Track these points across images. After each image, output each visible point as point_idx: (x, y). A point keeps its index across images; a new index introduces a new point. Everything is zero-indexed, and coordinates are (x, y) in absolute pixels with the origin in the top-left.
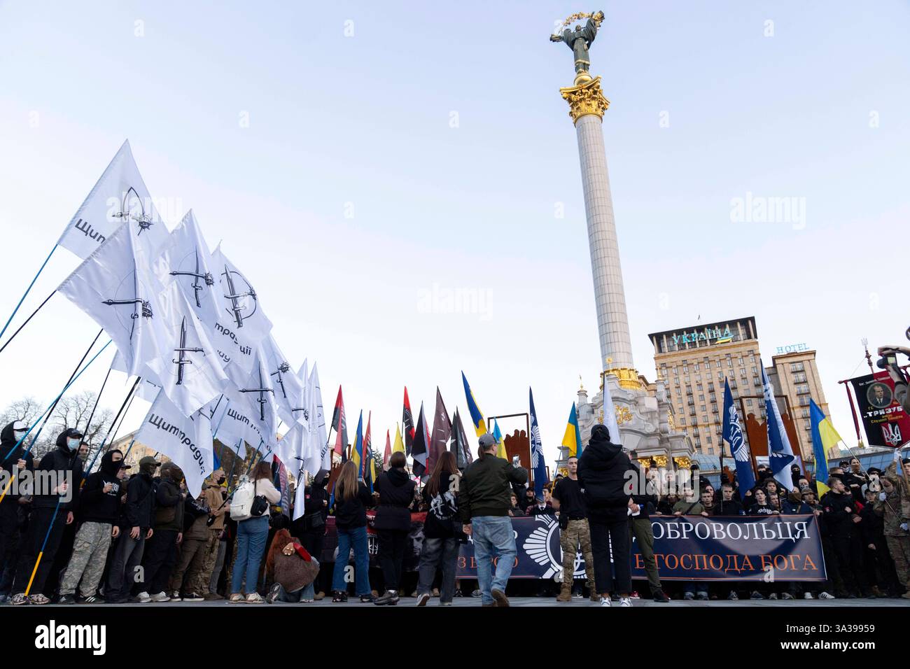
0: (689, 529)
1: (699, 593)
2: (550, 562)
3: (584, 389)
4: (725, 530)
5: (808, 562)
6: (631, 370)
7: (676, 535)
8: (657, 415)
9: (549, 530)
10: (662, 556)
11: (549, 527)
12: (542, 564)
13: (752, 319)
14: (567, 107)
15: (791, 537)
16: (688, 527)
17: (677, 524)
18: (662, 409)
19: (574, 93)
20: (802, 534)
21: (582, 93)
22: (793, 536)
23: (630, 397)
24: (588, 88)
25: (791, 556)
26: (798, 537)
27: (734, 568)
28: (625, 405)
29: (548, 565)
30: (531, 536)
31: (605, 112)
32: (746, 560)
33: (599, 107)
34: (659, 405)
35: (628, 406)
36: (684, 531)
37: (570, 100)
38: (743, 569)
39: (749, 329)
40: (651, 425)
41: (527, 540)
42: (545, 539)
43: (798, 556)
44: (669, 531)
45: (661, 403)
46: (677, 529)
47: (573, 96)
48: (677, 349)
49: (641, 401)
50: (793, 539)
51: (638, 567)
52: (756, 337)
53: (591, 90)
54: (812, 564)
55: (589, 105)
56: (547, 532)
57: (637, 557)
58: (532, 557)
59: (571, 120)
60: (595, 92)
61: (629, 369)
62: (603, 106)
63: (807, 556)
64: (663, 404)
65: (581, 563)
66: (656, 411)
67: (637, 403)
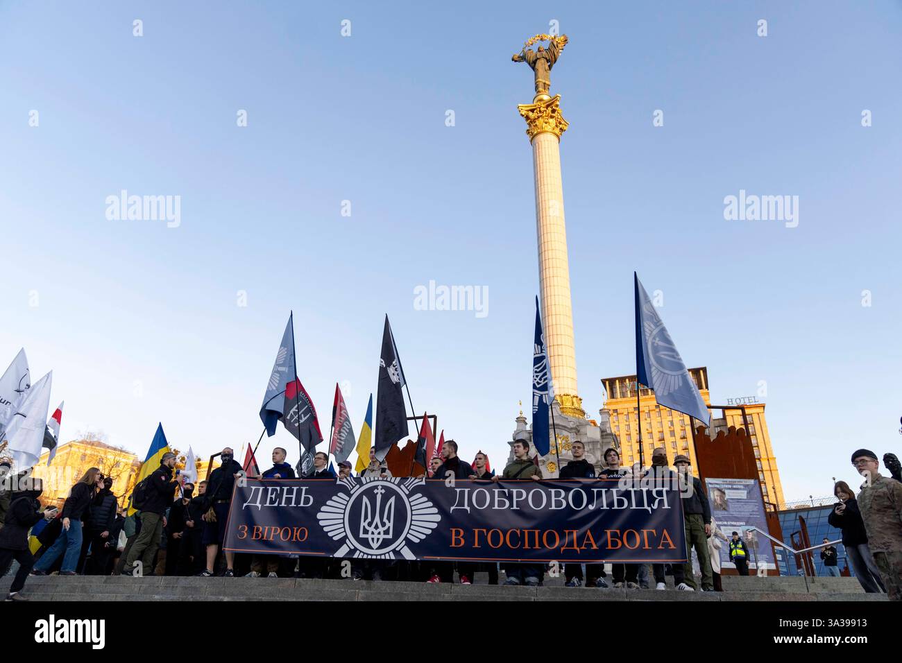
0: (521, 497)
1: (527, 579)
2: (346, 537)
3: (524, 415)
4: (566, 498)
5: (665, 539)
6: (574, 397)
7: (504, 504)
8: (599, 446)
9: (350, 496)
10: (485, 530)
11: (352, 492)
12: (335, 538)
13: (704, 370)
14: (525, 125)
15: (646, 507)
16: (520, 495)
17: (506, 491)
18: (605, 441)
19: (532, 111)
20: (661, 502)
21: (540, 111)
22: (649, 505)
23: (571, 425)
24: (547, 107)
25: (645, 532)
26: (655, 507)
27: (573, 546)
28: (565, 433)
29: (343, 541)
30: (329, 503)
31: (563, 133)
32: (588, 536)
33: (557, 126)
34: (602, 436)
35: (569, 434)
36: (515, 500)
37: (527, 118)
38: (583, 548)
39: (701, 379)
40: (592, 456)
41: (323, 508)
42: (344, 507)
43: (654, 531)
44: (496, 499)
45: (605, 433)
46: (507, 498)
47: (530, 114)
48: (629, 396)
49: (582, 430)
50: (649, 509)
51: (453, 545)
52: (707, 387)
53: (550, 109)
54: (670, 541)
55: (546, 123)
56: (347, 498)
57: (454, 533)
58: (326, 529)
59: (528, 138)
60: (554, 111)
61: (572, 395)
62: (561, 126)
63: (665, 532)
64: (607, 435)
65: (384, 539)
66: (598, 442)
67: (579, 431)
